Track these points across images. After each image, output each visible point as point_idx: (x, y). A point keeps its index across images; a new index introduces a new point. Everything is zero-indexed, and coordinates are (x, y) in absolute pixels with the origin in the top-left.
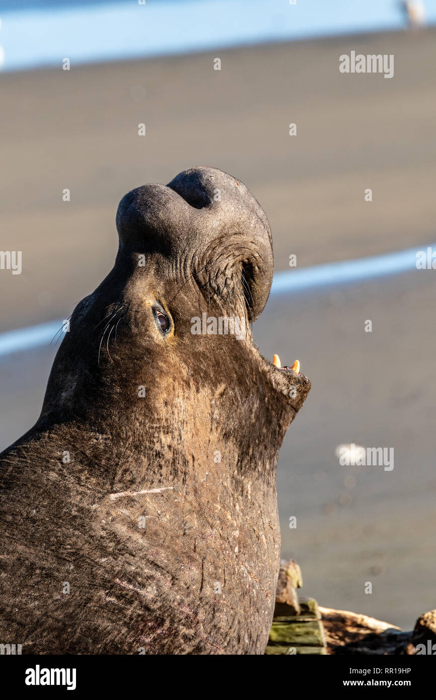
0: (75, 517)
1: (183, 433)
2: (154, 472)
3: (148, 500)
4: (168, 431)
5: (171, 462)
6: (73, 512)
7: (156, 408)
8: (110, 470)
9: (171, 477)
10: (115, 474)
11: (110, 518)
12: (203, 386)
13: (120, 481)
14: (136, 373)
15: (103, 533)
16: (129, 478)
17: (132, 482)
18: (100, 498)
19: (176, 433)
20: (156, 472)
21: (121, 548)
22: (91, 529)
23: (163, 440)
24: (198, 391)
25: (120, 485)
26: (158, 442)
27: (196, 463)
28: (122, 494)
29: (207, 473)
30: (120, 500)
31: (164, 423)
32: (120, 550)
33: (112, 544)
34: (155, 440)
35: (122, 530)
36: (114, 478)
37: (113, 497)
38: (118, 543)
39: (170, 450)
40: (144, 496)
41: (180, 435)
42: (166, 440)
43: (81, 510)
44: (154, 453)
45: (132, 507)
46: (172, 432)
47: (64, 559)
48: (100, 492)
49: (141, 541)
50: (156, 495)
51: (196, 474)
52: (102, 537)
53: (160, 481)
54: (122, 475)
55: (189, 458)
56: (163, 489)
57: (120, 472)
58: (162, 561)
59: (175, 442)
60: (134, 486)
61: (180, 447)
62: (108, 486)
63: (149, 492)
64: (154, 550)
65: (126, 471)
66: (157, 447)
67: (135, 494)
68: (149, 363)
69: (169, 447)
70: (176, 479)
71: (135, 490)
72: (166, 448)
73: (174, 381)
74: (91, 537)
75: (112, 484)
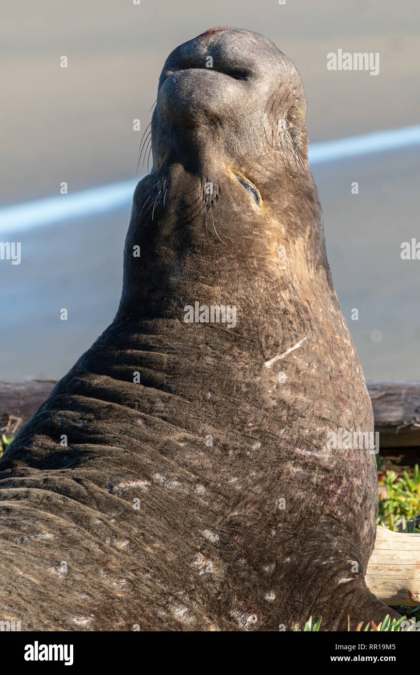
0: (247, 393)
1: (294, 283)
2: (289, 330)
3: (295, 357)
4: (285, 287)
5: (296, 315)
6: (243, 389)
7: (273, 272)
8: (255, 340)
9: (302, 330)
10: (260, 343)
11: (275, 386)
12: (297, 237)
13: (267, 348)
14: (249, 246)
15: (274, 403)
16: (272, 343)
17: (277, 345)
18: (259, 370)
19: (290, 286)
20: (290, 329)
21: (293, 413)
22: (263, 401)
23: (284, 296)
24: (294, 243)
25: (269, 352)
26: (281, 301)
27: (311, 305)
28: (273, 360)
29: (321, 311)
30: (274, 366)
31: (280, 282)
32: (292, 416)
33: (285, 412)
34: (279, 299)
35: (287, 394)
36: (261, 347)
37: (268, 364)
38: (289, 408)
39: (292, 303)
40: (290, 355)
41: (293, 287)
42: (285, 295)
43: (248, 385)
44: (282, 312)
45: (286, 369)
46: (288, 287)
47: (252, 438)
48: (256, 364)
49: (305, 399)
50: (299, 351)
51: (316, 316)
52: (274, 408)
53: (296, 336)
54: (266, 342)
55: (306, 304)
56: (301, 342)
57: (263, 340)
58: (326, 413)
59: (292, 295)
60: (279, 349)
61: (296, 297)
62: (260, 356)
63: (292, 349)
64: (317, 404)
65: (267, 337)
66: (282, 305)
67: (283, 356)
68: (257, 235)
69: (290, 301)
70: (306, 330)
71: (282, 353)
72: (288, 303)
73: (278, 243)
74: (267, 410)
75: (262, 352)
